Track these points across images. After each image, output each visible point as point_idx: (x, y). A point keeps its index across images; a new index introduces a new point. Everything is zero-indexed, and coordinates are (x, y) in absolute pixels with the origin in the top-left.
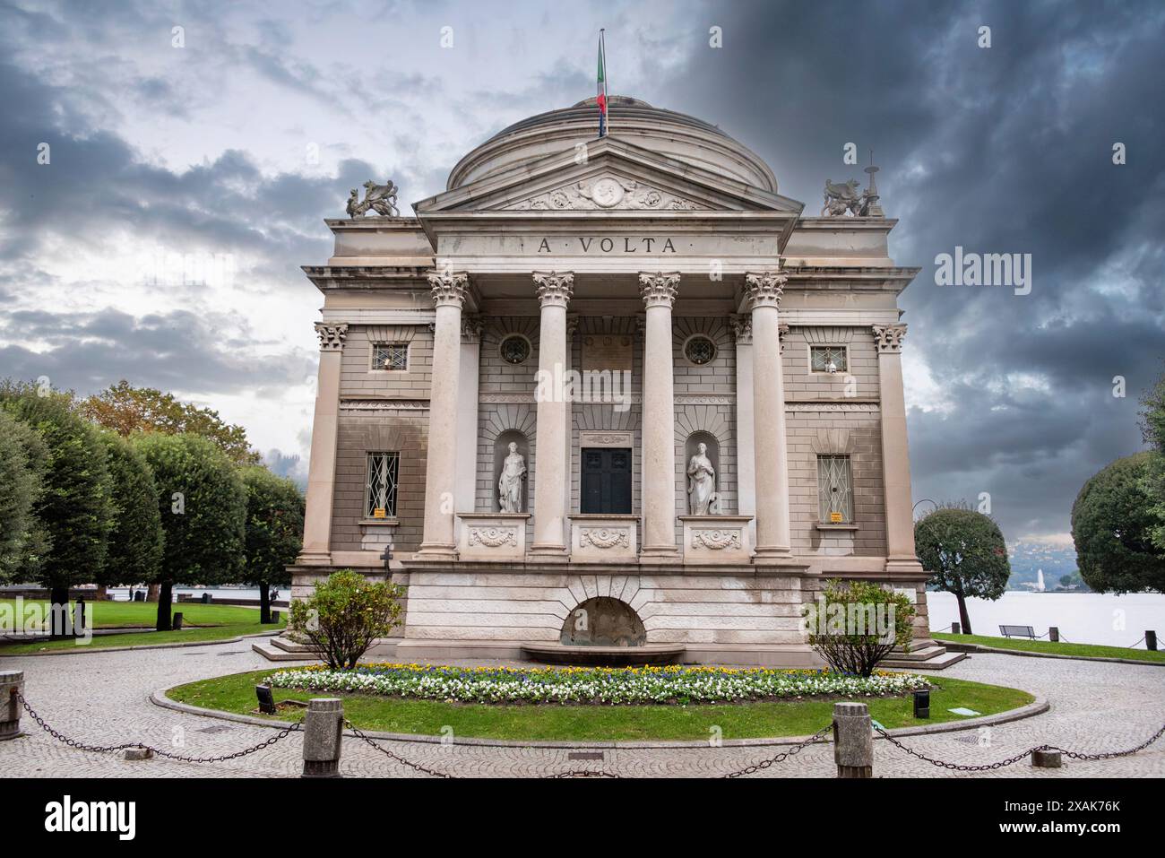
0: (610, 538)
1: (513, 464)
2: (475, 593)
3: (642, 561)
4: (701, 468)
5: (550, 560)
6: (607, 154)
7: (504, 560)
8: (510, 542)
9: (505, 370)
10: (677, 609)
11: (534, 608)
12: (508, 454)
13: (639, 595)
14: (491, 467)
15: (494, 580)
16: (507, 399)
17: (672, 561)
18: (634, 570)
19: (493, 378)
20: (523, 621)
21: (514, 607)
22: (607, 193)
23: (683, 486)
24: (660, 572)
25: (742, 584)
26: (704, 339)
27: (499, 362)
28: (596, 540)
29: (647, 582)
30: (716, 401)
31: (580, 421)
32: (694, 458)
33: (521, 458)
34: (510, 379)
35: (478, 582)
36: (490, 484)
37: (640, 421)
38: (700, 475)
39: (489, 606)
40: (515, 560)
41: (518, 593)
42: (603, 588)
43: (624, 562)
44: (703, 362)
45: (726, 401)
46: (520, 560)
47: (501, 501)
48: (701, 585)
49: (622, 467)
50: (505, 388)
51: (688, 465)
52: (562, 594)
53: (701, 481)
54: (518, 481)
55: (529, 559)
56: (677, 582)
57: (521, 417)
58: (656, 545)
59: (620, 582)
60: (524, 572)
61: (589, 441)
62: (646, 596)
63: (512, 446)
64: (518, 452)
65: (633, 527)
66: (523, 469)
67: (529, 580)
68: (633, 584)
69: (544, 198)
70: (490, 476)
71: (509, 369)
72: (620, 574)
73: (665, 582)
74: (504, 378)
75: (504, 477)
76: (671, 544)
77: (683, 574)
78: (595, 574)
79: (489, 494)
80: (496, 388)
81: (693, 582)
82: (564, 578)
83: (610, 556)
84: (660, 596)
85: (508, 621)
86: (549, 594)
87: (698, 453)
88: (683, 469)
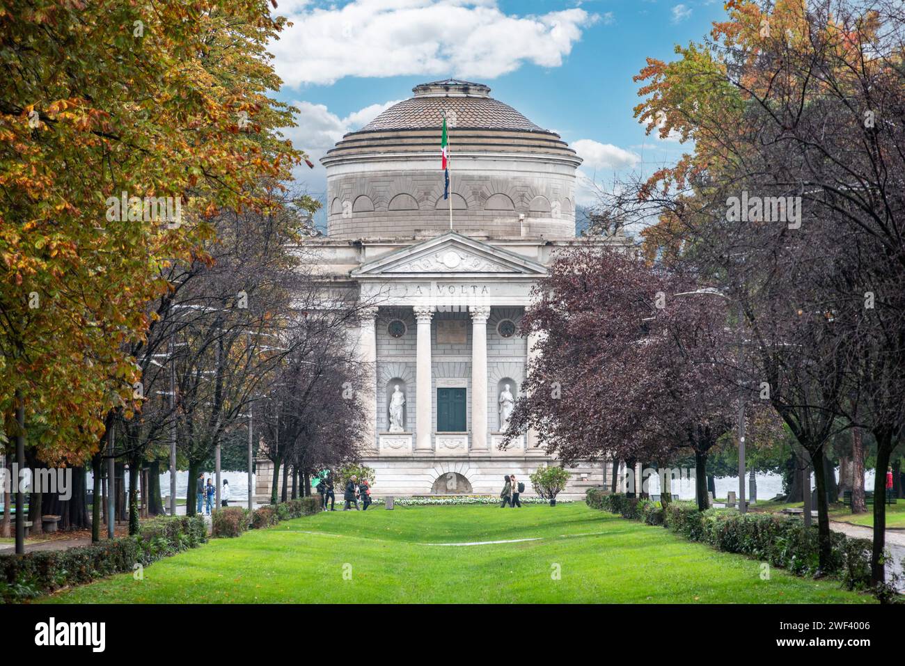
0: (454, 444)
1: (397, 398)
2: (389, 471)
3: (471, 455)
4: (505, 400)
5: (425, 455)
6: (452, 240)
7: (402, 455)
8: (404, 446)
9: (391, 342)
10: (488, 477)
11: (417, 478)
12: (394, 392)
13: (469, 471)
14: (384, 400)
15: (398, 465)
16: (393, 359)
17: (485, 455)
18: (466, 459)
19: (384, 347)
20: (412, 484)
21: (409, 478)
22: (452, 260)
23: (495, 410)
24: (479, 460)
25: (519, 465)
26: (509, 322)
27: (387, 337)
28: (448, 445)
29: (473, 465)
30: (516, 360)
31: (436, 372)
32: (503, 393)
33: (402, 394)
34: (394, 347)
35: (390, 466)
36: (385, 410)
37: (471, 372)
38: (505, 404)
39: (396, 477)
40: (408, 455)
41: (410, 471)
42: (452, 468)
43: (462, 455)
44: (508, 336)
45: (521, 360)
46: (410, 455)
47: (391, 419)
48: (499, 466)
49: (460, 398)
50: (392, 353)
51: (499, 397)
52: (432, 471)
53: (506, 406)
54: (401, 408)
55: (415, 455)
56: (487, 464)
57: (402, 370)
58: (478, 447)
59: (460, 465)
60: (413, 461)
61: (442, 384)
62: (472, 472)
63: (397, 387)
64: (401, 390)
65: (466, 438)
66: (403, 401)
67: (415, 464)
68: (466, 466)
69: (417, 262)
70: (384, 405)
71: (393, 341)
72: (460, 461)
73: (482, 465)
74: (390, 347)
75: (392, 405)
76: (485, 446)
77: (490, 461)
78: (448, 461)
79: (384, 415)
80: (386, 353)
81: (495, 465)
82: (432, 463)
83: (455, 453)
84: (479, 471)
85: (406, 484)
86: (425, 471)
87: (504, 390)
88: (495, 400)
